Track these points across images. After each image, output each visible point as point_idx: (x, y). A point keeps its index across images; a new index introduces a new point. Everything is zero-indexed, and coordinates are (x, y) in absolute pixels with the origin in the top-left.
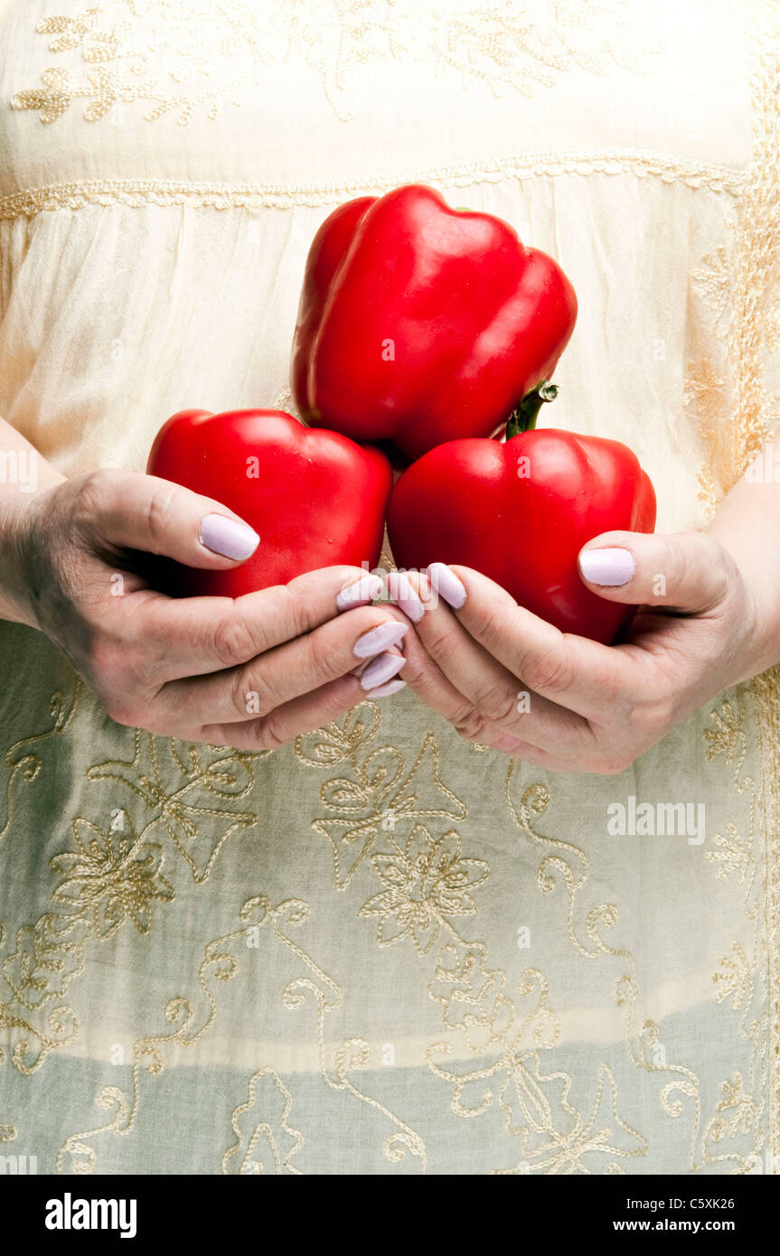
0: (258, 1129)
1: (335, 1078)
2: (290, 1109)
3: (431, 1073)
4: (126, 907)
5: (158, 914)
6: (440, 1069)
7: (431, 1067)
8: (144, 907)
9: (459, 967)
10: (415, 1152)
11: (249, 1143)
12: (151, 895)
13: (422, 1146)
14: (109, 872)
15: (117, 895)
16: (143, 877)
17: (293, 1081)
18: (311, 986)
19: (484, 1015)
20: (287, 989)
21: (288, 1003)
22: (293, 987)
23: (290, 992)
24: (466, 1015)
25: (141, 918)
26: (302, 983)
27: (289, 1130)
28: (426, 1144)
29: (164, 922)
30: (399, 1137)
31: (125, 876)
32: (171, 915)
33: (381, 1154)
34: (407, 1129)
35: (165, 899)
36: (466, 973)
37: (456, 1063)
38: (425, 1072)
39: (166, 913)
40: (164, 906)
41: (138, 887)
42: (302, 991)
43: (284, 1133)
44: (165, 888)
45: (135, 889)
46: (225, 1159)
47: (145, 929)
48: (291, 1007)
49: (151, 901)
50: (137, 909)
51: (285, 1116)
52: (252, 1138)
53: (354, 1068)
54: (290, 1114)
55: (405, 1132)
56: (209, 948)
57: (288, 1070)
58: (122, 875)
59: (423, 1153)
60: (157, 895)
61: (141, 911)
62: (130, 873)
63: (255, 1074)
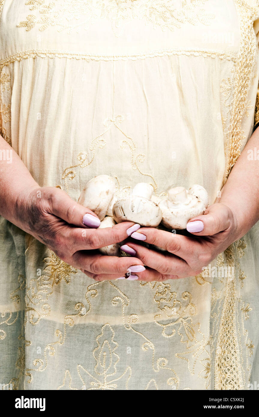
0: (104, 342)
1: (127, 326)
2: (114, 336)
3: (156, 324)
4: (62, 275)
5: (72, 278)
6: (158, 323)
7: (156, 322)
8: (68, 275)
9: (162, 291)
10: (151, 348)
11: (102, 347)
12: (70, 272)
13: (153, 346)
14: (57, 265)
15: (60, 272)
16: (67, 266)
17: (115, 328)
18: (120, 299)
19: (171, 306)
20: (113, 300)
21: (113, 304)
22: (115, 299)
23: (114, 301)
24: (165, 306)
25: (67, 279)
26: (117, 298)
27: (114, 342)
28: (154, 345)
29: (74, 280)
30: (147, 344)
31: (62, 266)
32: (76, 278)
33: (141, 349)
34: (149, 341)
35: (74, 273)
36: (164, 293)
37: (163, 321)
38: (154, 324)
39: (75, 277)
40: (74, 275)
41: (66, 269)
42: (118, 300)
43: (112, 343)
44: (74, 270)
45: (65, 270)
46: (94, 352)
47: (68, 282)
48: (114, 305)
49: (70, 274)
50: (66, 276)
51: (113, 338)
52: (102, 345)
53: (133, 323)
54: (114, 337)
55: (148, 342)
56: (88, 288)
57: (113, 324)
58: (61, 265)
59: (154, 348)
60: (72, 272)
61: (67, 276)
62: (63, 265)
63: (103, 326)
